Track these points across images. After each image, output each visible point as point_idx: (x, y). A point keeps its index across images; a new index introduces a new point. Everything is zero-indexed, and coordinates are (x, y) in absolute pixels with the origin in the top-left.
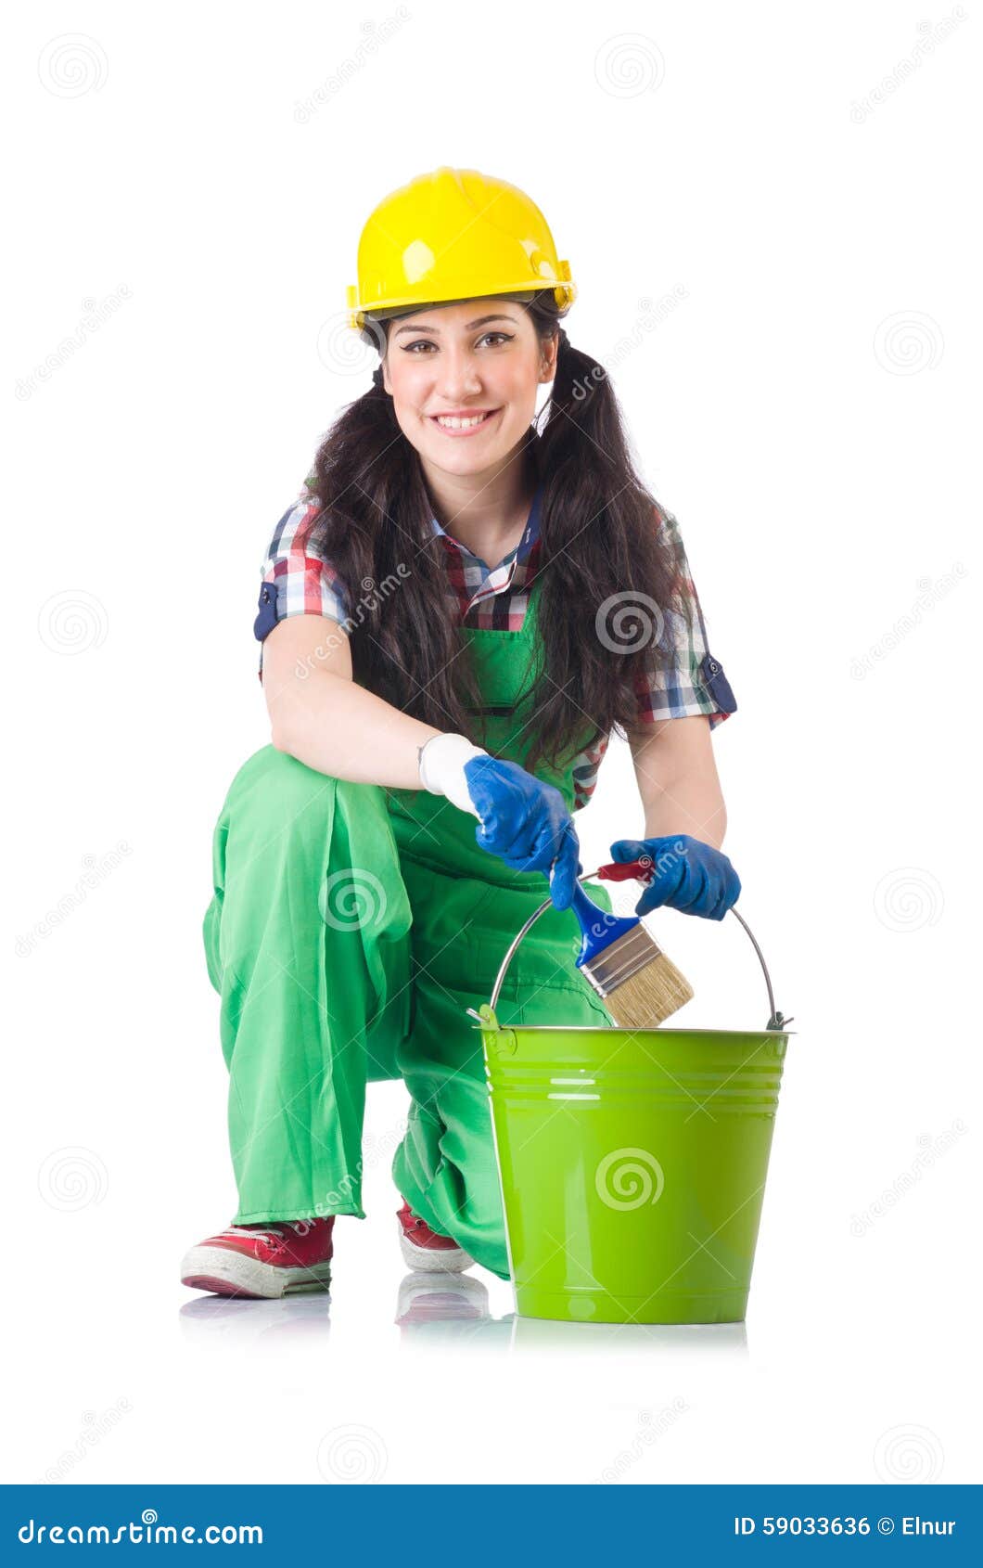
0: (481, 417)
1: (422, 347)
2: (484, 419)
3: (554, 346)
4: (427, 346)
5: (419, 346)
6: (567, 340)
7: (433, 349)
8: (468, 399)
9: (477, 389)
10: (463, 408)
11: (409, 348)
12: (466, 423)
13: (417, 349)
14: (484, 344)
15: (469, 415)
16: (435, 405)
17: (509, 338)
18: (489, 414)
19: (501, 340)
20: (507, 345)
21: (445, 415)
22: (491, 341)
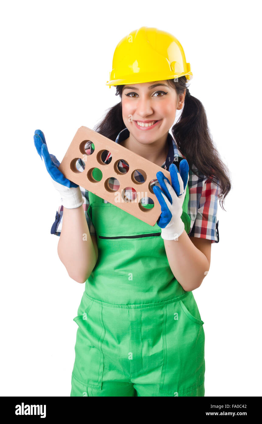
0: (153, 123)
1: (133, 95)
2: (154, 124)
3: (184, 96)
4: (135, 95)
5: (132, 94)
6: (189, 93)
7: (137, 96)
8: (148, 116)
9: (151, 112)
10: (146, 119)
11: (128, 95)
12: (147, 125)
13: (131, 95)
14: (156, 95)
15: (148, 122)
16: (136, 117)
17: (165, 93)
18: (156, 122)
19: (162, 94)
20: (164, 96)
21: (140, 121)
22: (159, 94)
